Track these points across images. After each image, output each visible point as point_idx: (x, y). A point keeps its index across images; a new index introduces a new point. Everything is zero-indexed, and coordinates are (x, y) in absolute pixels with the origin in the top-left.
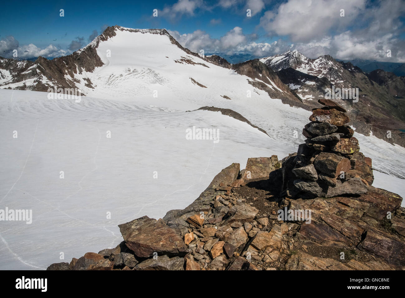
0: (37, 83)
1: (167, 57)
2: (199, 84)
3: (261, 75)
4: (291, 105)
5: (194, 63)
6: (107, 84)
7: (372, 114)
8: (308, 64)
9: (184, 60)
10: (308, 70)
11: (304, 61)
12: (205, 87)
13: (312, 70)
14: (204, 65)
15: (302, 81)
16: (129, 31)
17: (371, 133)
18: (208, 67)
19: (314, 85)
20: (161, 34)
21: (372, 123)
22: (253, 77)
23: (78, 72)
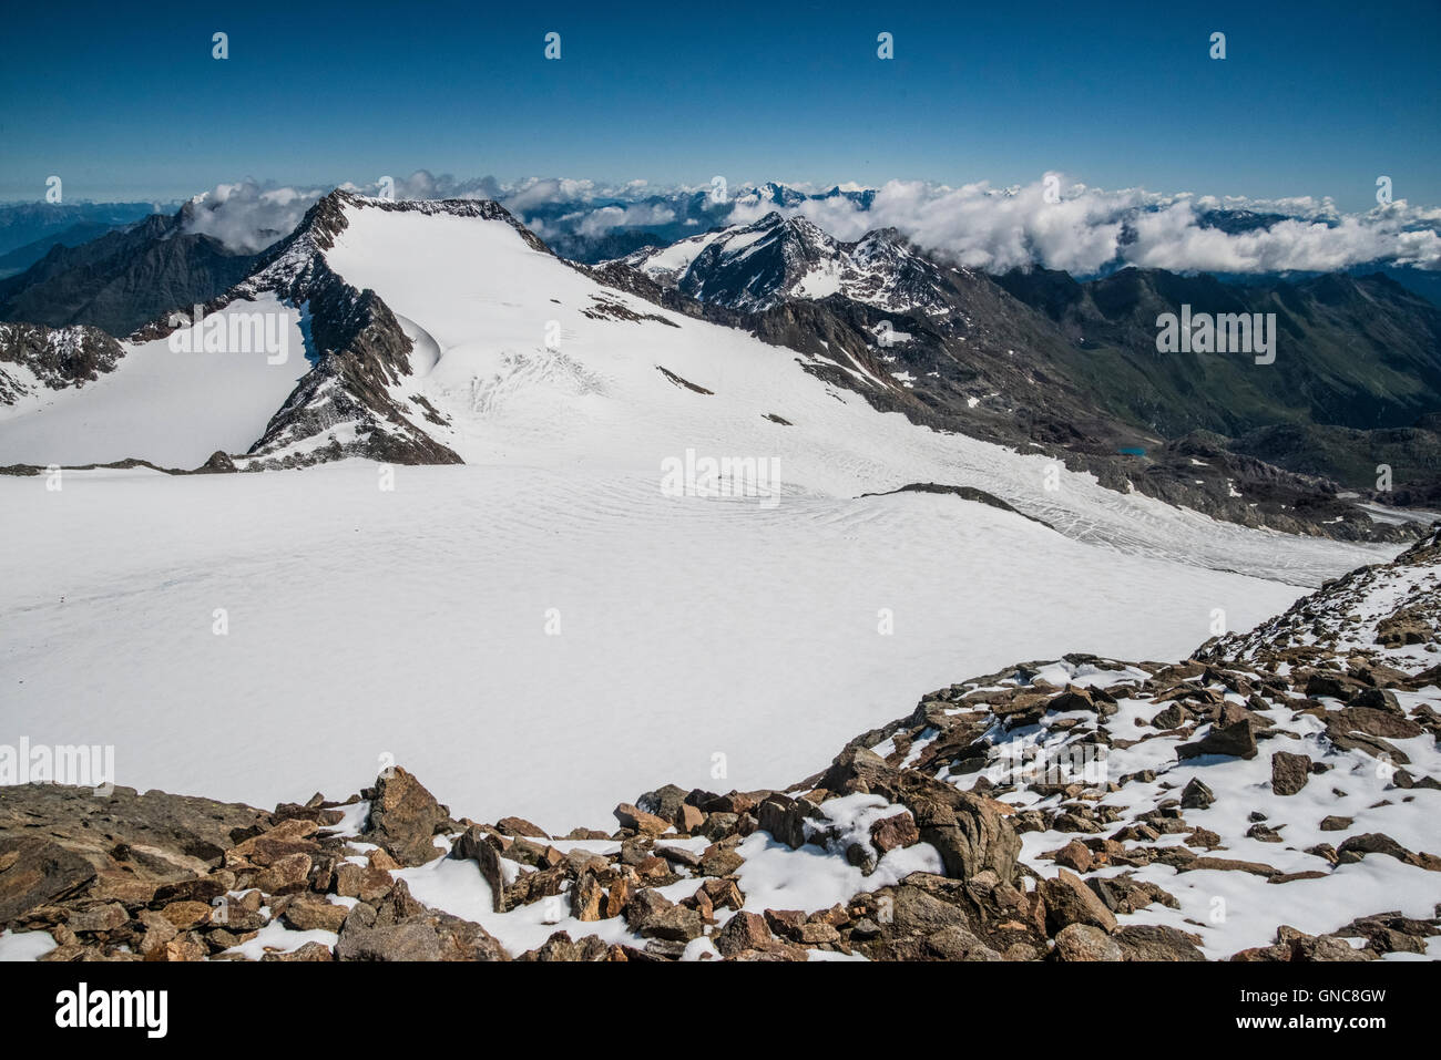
0: (368, 435)
1: (556, 301)
2: (688, 385)
3: (826, 344)
4: (936, 428)
5: (637, 317)
6: (475, 409)
7: (1055, 411)
8: (836, 256)
9: (606, 307)
10: (842, 278)
11: (825, 248)
12: (709, 393)
13: (853, 278)
14: (666, 322)
15: (874, 331)
16: (380, 206)
17: (1131, 486)
18: (677, 326)
19: (909, 342)
20: (485, 218)
21: (1071, 440)
22: (809, 354)
23: (390, 380)
